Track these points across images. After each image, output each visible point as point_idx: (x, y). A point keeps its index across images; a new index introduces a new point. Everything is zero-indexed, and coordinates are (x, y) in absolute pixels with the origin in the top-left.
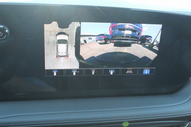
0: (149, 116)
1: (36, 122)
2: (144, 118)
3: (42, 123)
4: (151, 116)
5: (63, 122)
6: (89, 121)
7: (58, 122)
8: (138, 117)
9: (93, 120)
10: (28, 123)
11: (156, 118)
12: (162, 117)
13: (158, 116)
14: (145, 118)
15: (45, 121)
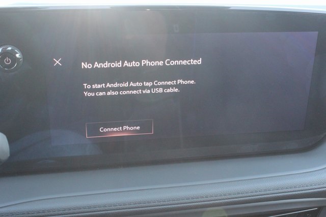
0: (268, 192)
1: (74, 209)
2: (259, 195)
3: (84, 210)
4: (272, 192)
5: (120, 207)
6: (165, 203)
7: (113, 207)
8: (249, 194)
9: (171, 202)
10: (62, 212)
11: (280, 194)
12: (290, 193)
13: (283, 191)
14: (261, 195)
15: (89, 207)
